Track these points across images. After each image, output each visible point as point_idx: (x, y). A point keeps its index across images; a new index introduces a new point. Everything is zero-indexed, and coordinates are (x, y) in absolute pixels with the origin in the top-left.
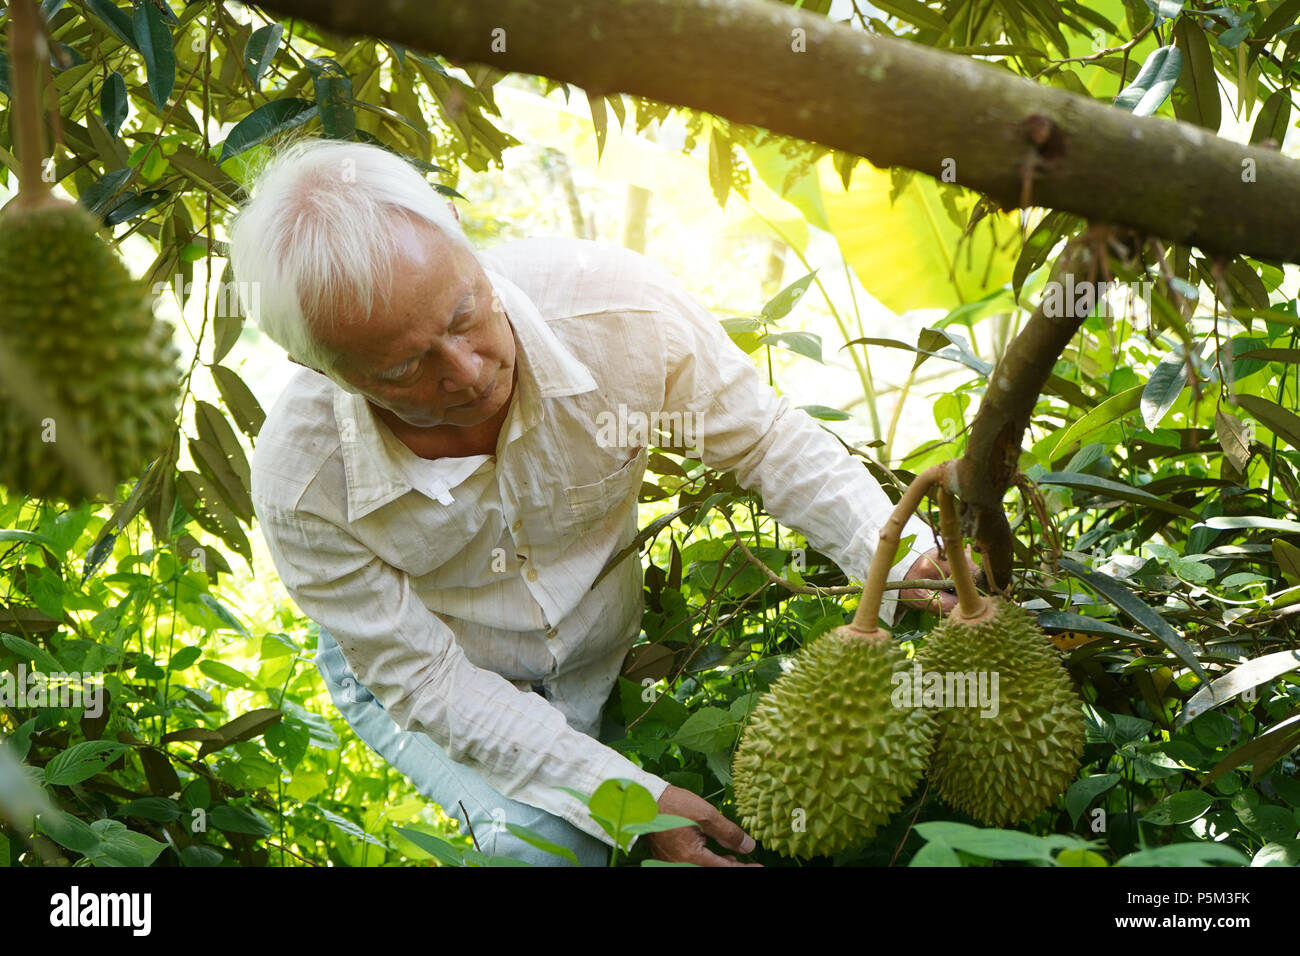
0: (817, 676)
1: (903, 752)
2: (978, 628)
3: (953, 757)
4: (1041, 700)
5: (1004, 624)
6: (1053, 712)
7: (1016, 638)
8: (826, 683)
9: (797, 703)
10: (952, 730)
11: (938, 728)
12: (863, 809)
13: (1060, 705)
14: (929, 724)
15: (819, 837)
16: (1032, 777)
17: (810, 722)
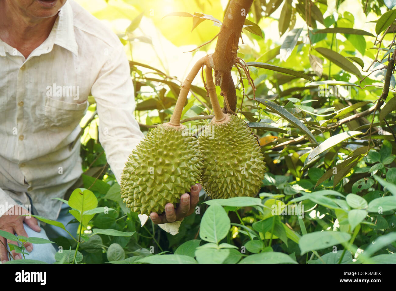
0: (154, 142)
1: (187, 174)
2: (221, 125)
3: (210, 177)
4: (247, 156)
5: (232, 125)
6: (251, 160)
7: (237, 130)
8: (157, 145)
9: (145, 152)
10: (209, 166)
11: (203, 166)
12: (170, 196)
13: (254, 158)
14: (199, 164)
15: (152, 207)
16: (241, 187)
17: (150, 160)
